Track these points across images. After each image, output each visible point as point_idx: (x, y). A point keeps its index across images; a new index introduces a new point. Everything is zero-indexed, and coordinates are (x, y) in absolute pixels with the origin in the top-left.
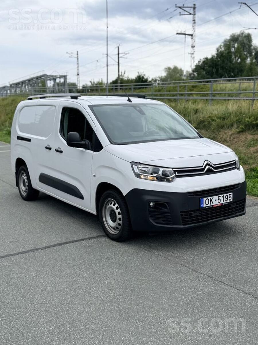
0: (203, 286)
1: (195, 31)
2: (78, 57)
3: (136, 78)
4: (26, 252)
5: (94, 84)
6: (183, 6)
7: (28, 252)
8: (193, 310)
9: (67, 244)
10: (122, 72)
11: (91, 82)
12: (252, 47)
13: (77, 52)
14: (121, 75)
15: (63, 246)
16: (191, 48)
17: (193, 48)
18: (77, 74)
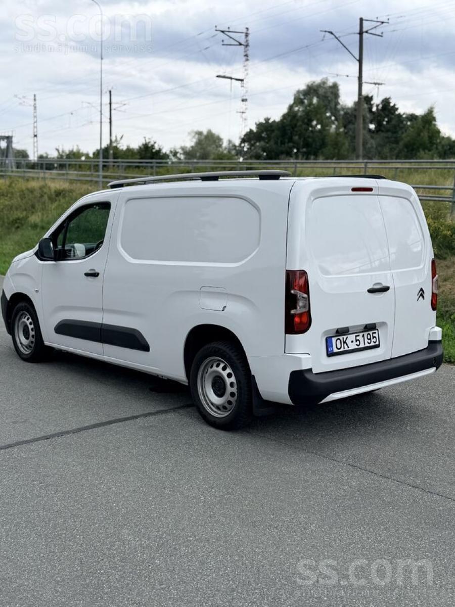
0: (348, 479)
1: (247, 74)
2: (35, 104)
3: (140, 148)
4: (48, 437)
5: (63, 154)
6: (228, 30)
7: (53, 436)
8: (344, 510)
9: (113, 424)
10: (116, 137)
11: (58, 150)
12: (339, 107)
13: (35, 96)
14: (116, 140)
15: (108, 427)
16: (242, 102)
17: (244, 103)
18: (33, 136)
